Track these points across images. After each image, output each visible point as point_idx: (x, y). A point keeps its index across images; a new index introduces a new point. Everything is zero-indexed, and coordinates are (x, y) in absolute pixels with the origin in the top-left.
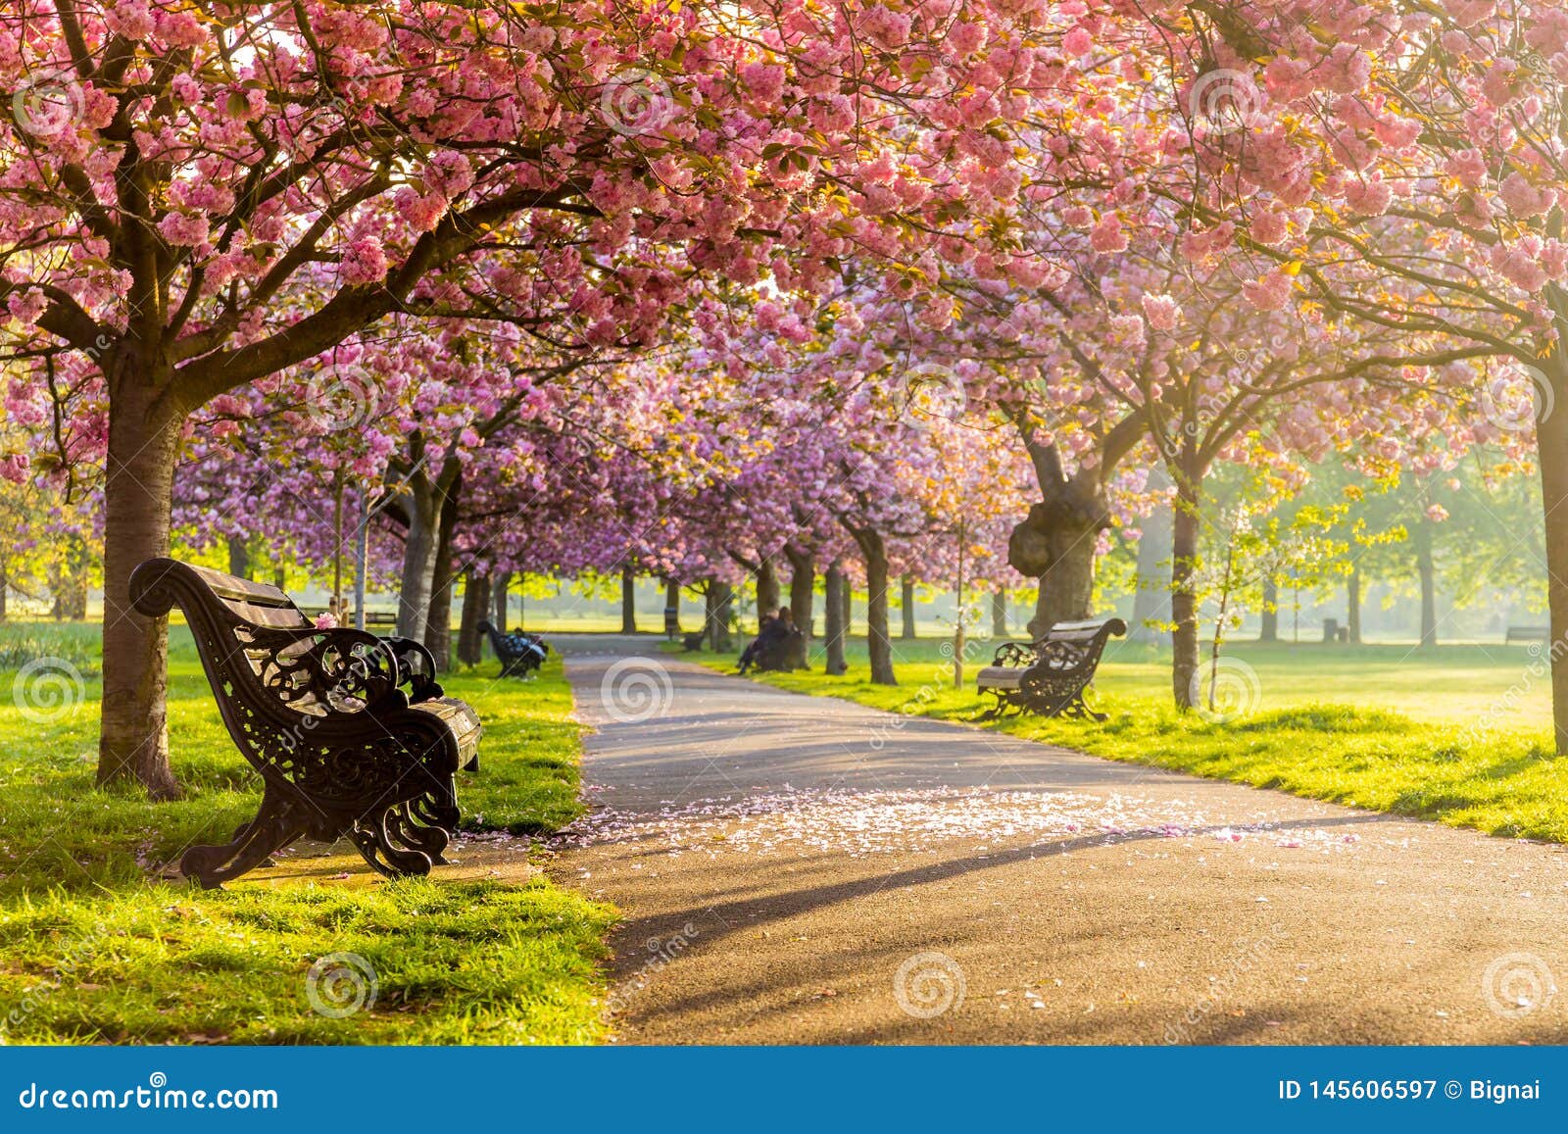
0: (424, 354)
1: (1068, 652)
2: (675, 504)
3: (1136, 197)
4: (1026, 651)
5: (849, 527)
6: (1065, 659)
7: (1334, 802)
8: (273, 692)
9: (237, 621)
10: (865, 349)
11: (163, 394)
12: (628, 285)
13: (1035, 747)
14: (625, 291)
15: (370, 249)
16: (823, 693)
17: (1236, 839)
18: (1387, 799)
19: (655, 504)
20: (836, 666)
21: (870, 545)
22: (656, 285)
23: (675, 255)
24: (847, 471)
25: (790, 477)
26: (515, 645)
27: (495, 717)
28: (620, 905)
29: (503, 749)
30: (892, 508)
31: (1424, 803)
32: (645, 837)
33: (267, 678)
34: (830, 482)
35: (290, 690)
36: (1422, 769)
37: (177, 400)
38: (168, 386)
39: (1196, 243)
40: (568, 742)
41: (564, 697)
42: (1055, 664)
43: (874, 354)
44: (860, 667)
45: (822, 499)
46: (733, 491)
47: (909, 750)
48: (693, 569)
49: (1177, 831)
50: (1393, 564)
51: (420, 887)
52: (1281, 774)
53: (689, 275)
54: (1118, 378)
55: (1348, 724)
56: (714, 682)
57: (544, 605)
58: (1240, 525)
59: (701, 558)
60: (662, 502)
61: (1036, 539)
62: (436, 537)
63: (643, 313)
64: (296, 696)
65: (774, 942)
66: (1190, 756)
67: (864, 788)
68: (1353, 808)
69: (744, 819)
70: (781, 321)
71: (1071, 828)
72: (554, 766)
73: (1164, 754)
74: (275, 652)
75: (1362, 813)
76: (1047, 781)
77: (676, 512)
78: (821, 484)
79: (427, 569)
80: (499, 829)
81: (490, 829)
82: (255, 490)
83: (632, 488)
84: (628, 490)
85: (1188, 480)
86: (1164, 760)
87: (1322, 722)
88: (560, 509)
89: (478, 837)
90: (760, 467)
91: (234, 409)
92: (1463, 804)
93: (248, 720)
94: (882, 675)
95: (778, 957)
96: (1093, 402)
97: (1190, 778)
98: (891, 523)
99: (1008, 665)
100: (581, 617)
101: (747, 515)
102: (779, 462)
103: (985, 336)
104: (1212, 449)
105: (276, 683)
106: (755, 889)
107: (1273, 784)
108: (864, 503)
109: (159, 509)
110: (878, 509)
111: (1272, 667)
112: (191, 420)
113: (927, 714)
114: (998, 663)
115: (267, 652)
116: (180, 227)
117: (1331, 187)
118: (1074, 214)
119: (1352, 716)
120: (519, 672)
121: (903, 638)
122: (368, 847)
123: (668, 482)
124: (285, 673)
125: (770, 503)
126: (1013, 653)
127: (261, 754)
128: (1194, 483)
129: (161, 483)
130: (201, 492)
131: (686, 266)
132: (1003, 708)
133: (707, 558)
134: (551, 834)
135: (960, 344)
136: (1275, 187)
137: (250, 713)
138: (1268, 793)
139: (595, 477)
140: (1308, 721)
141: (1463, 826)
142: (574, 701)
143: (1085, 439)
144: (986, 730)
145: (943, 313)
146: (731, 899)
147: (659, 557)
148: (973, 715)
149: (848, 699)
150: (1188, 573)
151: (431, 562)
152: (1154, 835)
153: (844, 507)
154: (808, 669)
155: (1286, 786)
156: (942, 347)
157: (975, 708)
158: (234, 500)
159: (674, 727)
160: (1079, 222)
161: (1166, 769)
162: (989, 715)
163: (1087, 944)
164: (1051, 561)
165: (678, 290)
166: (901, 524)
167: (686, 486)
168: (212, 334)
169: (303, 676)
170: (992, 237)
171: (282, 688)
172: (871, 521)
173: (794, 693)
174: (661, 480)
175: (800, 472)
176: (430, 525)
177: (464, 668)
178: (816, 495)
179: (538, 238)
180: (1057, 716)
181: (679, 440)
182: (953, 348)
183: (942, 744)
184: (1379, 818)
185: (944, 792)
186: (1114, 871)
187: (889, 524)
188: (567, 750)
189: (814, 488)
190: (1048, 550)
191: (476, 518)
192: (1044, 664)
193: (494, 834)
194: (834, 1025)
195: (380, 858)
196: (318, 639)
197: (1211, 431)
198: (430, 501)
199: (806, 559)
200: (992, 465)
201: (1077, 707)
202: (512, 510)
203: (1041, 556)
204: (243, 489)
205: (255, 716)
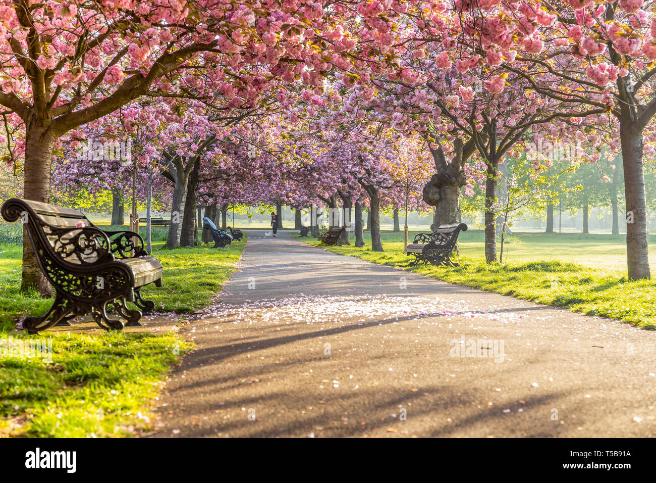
0: (163, 112)
1: (443, 237)
2: (289, 175)
3: (451, 45)
4: (428, 237)
5: (363, 184)
6: (442, 240)
7: (531, 301)
8: (59, 254)
9: (44, 224)
10: (356, 109)
11: (47, 130)
12: (245, 83)
13: (424, 277)
14: (243, 85)
15: (116, 70)
16: (350, 255)
17: (473, 317)
18: (550, 300)
19: (280, 174)
20: (359, 243)
21: (371, 191)
22: (257, 83)
23: (264, 71)
24: (362, 161)
25: (338, 163)
26: (220, 234)
27: (198, 264)
28: (198, 343)
29: (196, 278)
30: (380, 176)
31: (564, 302)
32: (228, 316)
33: (57, 248)
34: (354, 165)
35: (66, 253)
36: (572, 287)
37: (53, 133)
38: (49, 127)
39: (462, 65)
40: (223, 275)
41: (236, 256)
42: (437, 243)
43: (359, 111)
44: (368, 244)
45: (352, 173)
46: (313, 169)
47: (366, 279)
48: (303, 202)
49: (449, 314)
50: (601, 201)
51: (116, 335)
52: (514, 289)
53: (271, 78)
54: (462, 122)
55: (557, 268)
56: (308, 250)
57: (243, 217)
58: (513, 184)
59: (306, 198)
60: (283, 174)
61: (435, 189)
62: (186, 188)
63: (250, 94)
64: (68, 255)
65: (251, 359)
66: (482, 282)
67: (333, 295)
68: (537, 304)
69: (275, 308)
70: (313, 97)
71: (405, 312)
72: (211, 285)
73: (472, 281)
74: (59, 237)
75: (540, 305)
76: (414, 292)
77: (289, 178)
78: (350, 166)
79: (183, 202)
80: (171, 311)
81: (168, 311)
82: (113, 169)
83: (270, 167)
84: (269, 168)
85: (491, 165)
86: (472, 283)
87: (546, 267)
88: (241, 177)
89: (161, 314)
90: (325, 159)
91: (78, 135)
92: (580, 301)
93: (49, 265)
94: (377, 247)
95: (247, 365)
96: (454, 132)
97: (479, 291)
98: (380, 183)
99: (420, 243)
100: (261, 222)
101: (319, 179)
102: (333, 157)
103: (407, 103)
104: (502, 151)
105: (61, 249)
106: (258, 337)
107: (510, 294)
108: (369, 174)
109: (45, 178)
110: (375, 176)
111: (547, 244)
112: (61, 140)
113: (386, 264)
114: (416, 242)
115: (57, 237)
116: (43, 62)
117: (520, 41)
118: (417, 53)
119: (559, 265)
120: (223, 246)
121: (394, 231)
122: (98, 318)
123: (285, 165)
124: (64, 246)
125: (328, 174)
126: (423, 238)
127: (54, 279)
128: (494, 166)
129: (46, 167)
130: (92, 171)
131: (270, 74)
132: (418, 261)
133: (309, 198)
134: (193, 313)
135: (395, 107)
136: (496, 41)
137: (50, 262)
138: (507, 297)
139: (254, 163)
140: (539, 267)
141: (577, 311)
142: (241, 258)
143: (450, 147)
144: (406, 271)
145: (370, 94)
146: (244, 341)
147: (288, 197)
148: (406, 264)
149: (358, 257)
150: (491, 204)
151: (184, 199)
152: (440, 315)
153: (360, 176)
154: (349, 244)
155: (515, 294)
156: (388, 108)
157: (407, 261)
158: (105, 174)
159: (273, 269)
160: (419, 56)
161: (471, 287)
162: (411, 264)
163: (375, 361)
164: (441, 199)
165: (267, 84)
166: (384, 183)
167: (292, 167)
168: (69, 105)
169: (70, 247)
170: (386, 62)
171: (62, 252)
172: (371, 181)
173: (338, 254)
174: (281, 164)
175: (342, 161)
176: (184, 184)
177: (203, 244)
178: (349, 171)
179: (207, 63)
180: (437, 265)
181: (289, 147)
182: (392, 109)
183: (381, 277)
184: (544, 308)
185: (365, 297)
186: (410, 330)
187: (379, 183)
188: (222, 279)
189: (347, 168)
190: (440, 194)
191: (206, 181)
192: (432, 243)
193: (169, 313)
194: (249, 394)
195: (103, 323)
196: (78, 231)
197: (502, 144)
198: (183, 173)
199: (349, 197)
200: (420, 158)
201: (446, 261)
202: (221, 178)
203: (437, 197)
204: (108, 169)
205: (52, 264)
